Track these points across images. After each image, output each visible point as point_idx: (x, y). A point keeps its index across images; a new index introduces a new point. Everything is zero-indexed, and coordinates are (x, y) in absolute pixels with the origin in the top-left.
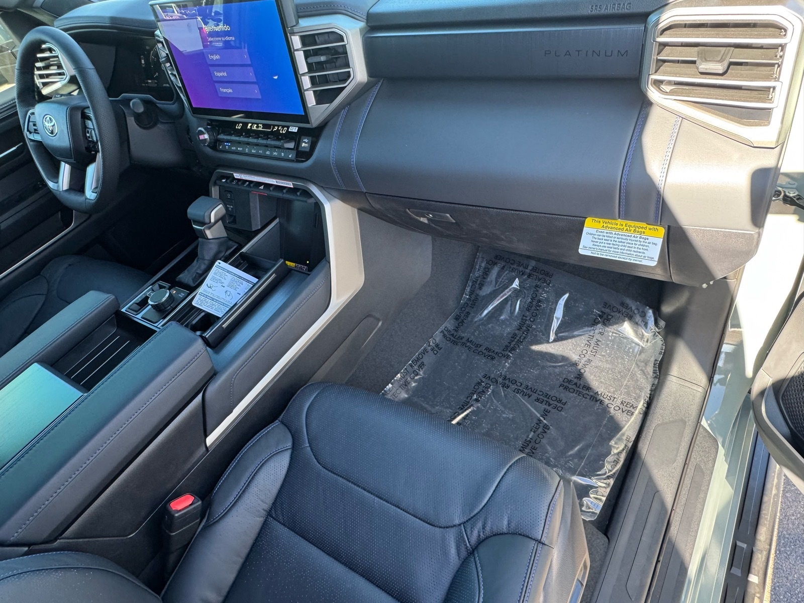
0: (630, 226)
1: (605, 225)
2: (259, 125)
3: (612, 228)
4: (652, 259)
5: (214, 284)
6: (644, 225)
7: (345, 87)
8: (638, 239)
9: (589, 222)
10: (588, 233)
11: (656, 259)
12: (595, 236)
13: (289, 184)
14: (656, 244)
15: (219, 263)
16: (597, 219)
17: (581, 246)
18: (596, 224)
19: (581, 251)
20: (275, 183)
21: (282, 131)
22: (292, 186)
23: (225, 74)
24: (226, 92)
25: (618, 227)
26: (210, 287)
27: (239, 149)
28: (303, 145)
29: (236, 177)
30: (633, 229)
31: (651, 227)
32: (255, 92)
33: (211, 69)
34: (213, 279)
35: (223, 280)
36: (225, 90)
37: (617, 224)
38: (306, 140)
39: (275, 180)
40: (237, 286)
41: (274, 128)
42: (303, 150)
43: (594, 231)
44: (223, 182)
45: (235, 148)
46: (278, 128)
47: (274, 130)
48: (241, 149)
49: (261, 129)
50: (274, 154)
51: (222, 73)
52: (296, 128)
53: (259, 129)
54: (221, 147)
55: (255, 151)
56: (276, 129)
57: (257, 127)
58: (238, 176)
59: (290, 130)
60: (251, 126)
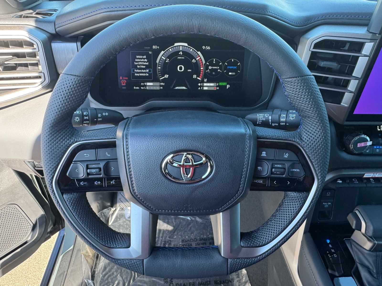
29: (365, 176)
44: (340, 183)
54: (368, 151)
58: (370, 175)
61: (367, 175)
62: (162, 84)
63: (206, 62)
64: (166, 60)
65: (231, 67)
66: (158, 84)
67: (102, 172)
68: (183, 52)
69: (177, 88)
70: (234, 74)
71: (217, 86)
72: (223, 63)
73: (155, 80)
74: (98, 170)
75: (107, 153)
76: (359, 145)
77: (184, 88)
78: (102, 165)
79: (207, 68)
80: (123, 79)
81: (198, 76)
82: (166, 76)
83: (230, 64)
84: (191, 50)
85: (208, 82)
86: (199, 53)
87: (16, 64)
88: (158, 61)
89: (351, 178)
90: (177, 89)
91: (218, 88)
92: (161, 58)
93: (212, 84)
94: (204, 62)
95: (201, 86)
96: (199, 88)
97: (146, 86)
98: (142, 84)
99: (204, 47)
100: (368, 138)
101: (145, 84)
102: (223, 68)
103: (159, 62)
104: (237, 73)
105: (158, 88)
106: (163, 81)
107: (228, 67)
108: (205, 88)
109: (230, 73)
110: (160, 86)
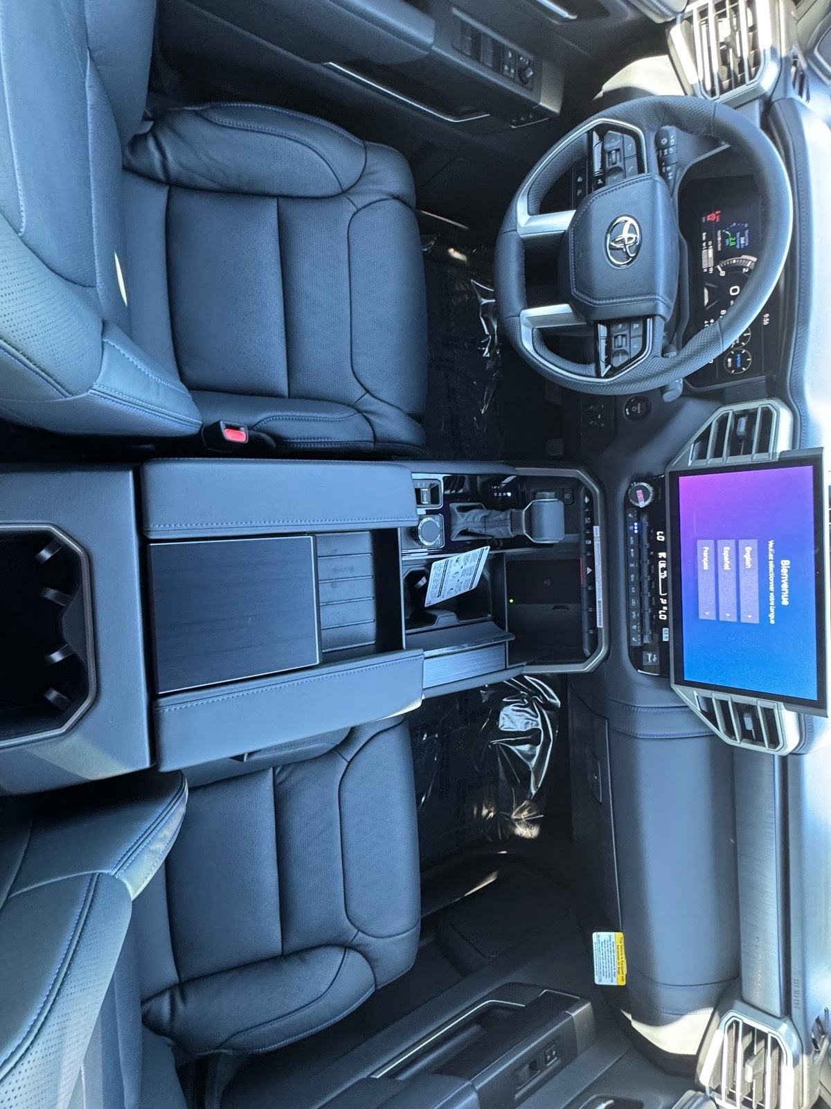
0: (622, 964)
1: (619, 947)
2: (665, 572)
3: (618, 952)
4: (600, 980)
5: (462, 560)
6: (625, 972)
7: (717, 726)
8: (613, 971)
9: (620, 935)
10: (610, 936)
11: (601, 983)
12: (609, 943)
14: (612, 981)
15: (486, 549)
16: (623, 940)
17: (599, 933)
18: (618, 940)
19: (595, 935)
21: (663, 613)
22: (598, 626)
23: (727, 567)
24: (703, 557)
25: (620, 957)
26: (458, 561)
27: (632, 550)
28: (650, 655)
29: (595, 527)
30: (620, 966)
31: (625, 977)
32: (706, 613)
33: (733, 542)
34: (468, 556)
35: (468, 563)
36: (705, 554)
37: (622, 955)
38: (655, 659)
39: (601, 599)
41: (664, 597)
42: (644, 658)
43: (613, 940)
44: (584, 500)
45: (632, 542)
46: (665, 605)
47: (661, 599)
48: (633, 555)
49: (660, 577)
50: (634, 613)
51: (729, 562)
52: (667, 640)
53: (660, 573)
54: (630, 515)
55: (632, 580)
56: (663, 601)
57: (663, 570)
58: (597, 534)
59: (664, 629)
60: (663, 559)
62: (711, 270)
64: (746, 267)
65: (739, 359)
66: (711, 264)
67: (612, 167)
69: (706, 291)
70: (730, 365)
72: (744, 348)
73: (718, 257)
74: (614, 161)
75: (632, 167)
76: (639, 492)
77: (706, 301)
78: (619, 164)
80: (717, 215)
82: (723, 273)
83: (744, 356)
87: (729, 64)
88: (744, 257)
89: (591, 515)
90: (703, 293)
92: (749, 260)
96: (706, 322)
97: (707, 249)
98: (710, 243)
99: (767, 315)
100: (647, 503)
101: (711, 247)
102: (737, 349)
103: (743, 259)
104: (731, 369)
105: (705, 266)
106: (716, 271)
107: (739, 355)
109: (730, 360)
110: (708, 268)
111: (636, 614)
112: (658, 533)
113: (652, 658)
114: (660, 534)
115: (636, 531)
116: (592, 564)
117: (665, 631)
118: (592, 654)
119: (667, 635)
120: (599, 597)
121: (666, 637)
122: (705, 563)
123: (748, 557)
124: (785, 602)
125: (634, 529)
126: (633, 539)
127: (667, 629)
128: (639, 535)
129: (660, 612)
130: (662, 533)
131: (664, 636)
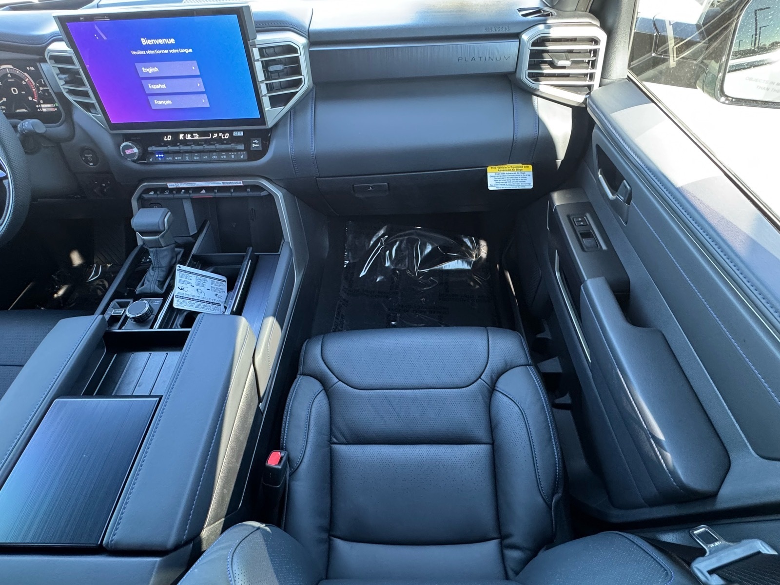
0: (514, 167)
1: (500, 169)
2: (194, 134)
3: (504, 170)
4: (529, 184)
5: (184, 286)
6: (520, 165)
7: (297, 92)
8: (520, 174)
9: (489, 169)
10: (491, 176)
11: (532, 184)
12: (496, 177)
13: (239, 183)
14: (529, 175)
15: (180, 267)
16: (494, 167)
17: (489, 185)
18: (494, 170)
19: (490, 188)
20: (222, 185)
21: (224, 136)
22: (242, 184)
23: (164, 86)
24: (163, 105)
25: (507, 169)
26: (182, 289)
27: (176, 158)
28: (254, 145)
29: (169, 187)
30: (516, 169)
31: (525, 166)
32: (203, 102)
33: (144, 82)
34: (181, 282)
35: (190, 281)
36: (161, 102)
37: (506, 168)
38: (256, 141)
39: (221, 182)
40: (204, 284)
41: (213, 135)
42: (255, 149)
43: (493, 174)
44: (151, 195)
45: (171, 158)
46: (218, 135)
47: (214, 137)
48: (180, 158)
49: (197, 138)
50: (222, 157)
51: (160, 85)
52: (242, 132)
53: (195, 138)
54: (151, 160)
55: (198, 158)
56: (216, 135)
57: (192, 136)
58: (174, 185)
59: (234, 135)
60: (184, 137)
61: (171, 185)
62: (3, 107)
63: (35, 83)
68: (11, 74)
69: (18, 111)
71: (54, 107)
76: (128, 152)
77: (24, 110)
79: (39, 90)
81: (33, 98)
82: (4, 99)
84: (18, 72)
85: (44, 103)
86: (26, 74)
89: (161, 190)
91: (56, 109)
93: (49, 106)
94: (34, 83)
95: (39, 108)
96: (39, 110)
99: (28, 68)
100: (134, 147)
108: (44, 110)
111: (223, 155)
112: (165, 140)
113: (255, 143)
114: (167, 138)
115: (162, 155)
116: (198, 189)
117: (235, 134)
118: (265, 190)
119: (239, 132)
120: (220, 183)
121: (240, 133)
122: (167, 103)
123: (150, 70)
124: (172, 41)
125: (161, 157)
126: (168, 157)
127: (234, 132)
128: (164, 153)
129: (223, 138)
130: (165, 137)
131: (239, 135)
